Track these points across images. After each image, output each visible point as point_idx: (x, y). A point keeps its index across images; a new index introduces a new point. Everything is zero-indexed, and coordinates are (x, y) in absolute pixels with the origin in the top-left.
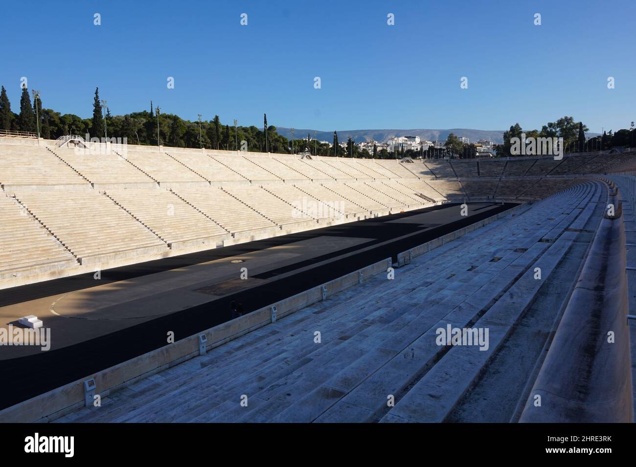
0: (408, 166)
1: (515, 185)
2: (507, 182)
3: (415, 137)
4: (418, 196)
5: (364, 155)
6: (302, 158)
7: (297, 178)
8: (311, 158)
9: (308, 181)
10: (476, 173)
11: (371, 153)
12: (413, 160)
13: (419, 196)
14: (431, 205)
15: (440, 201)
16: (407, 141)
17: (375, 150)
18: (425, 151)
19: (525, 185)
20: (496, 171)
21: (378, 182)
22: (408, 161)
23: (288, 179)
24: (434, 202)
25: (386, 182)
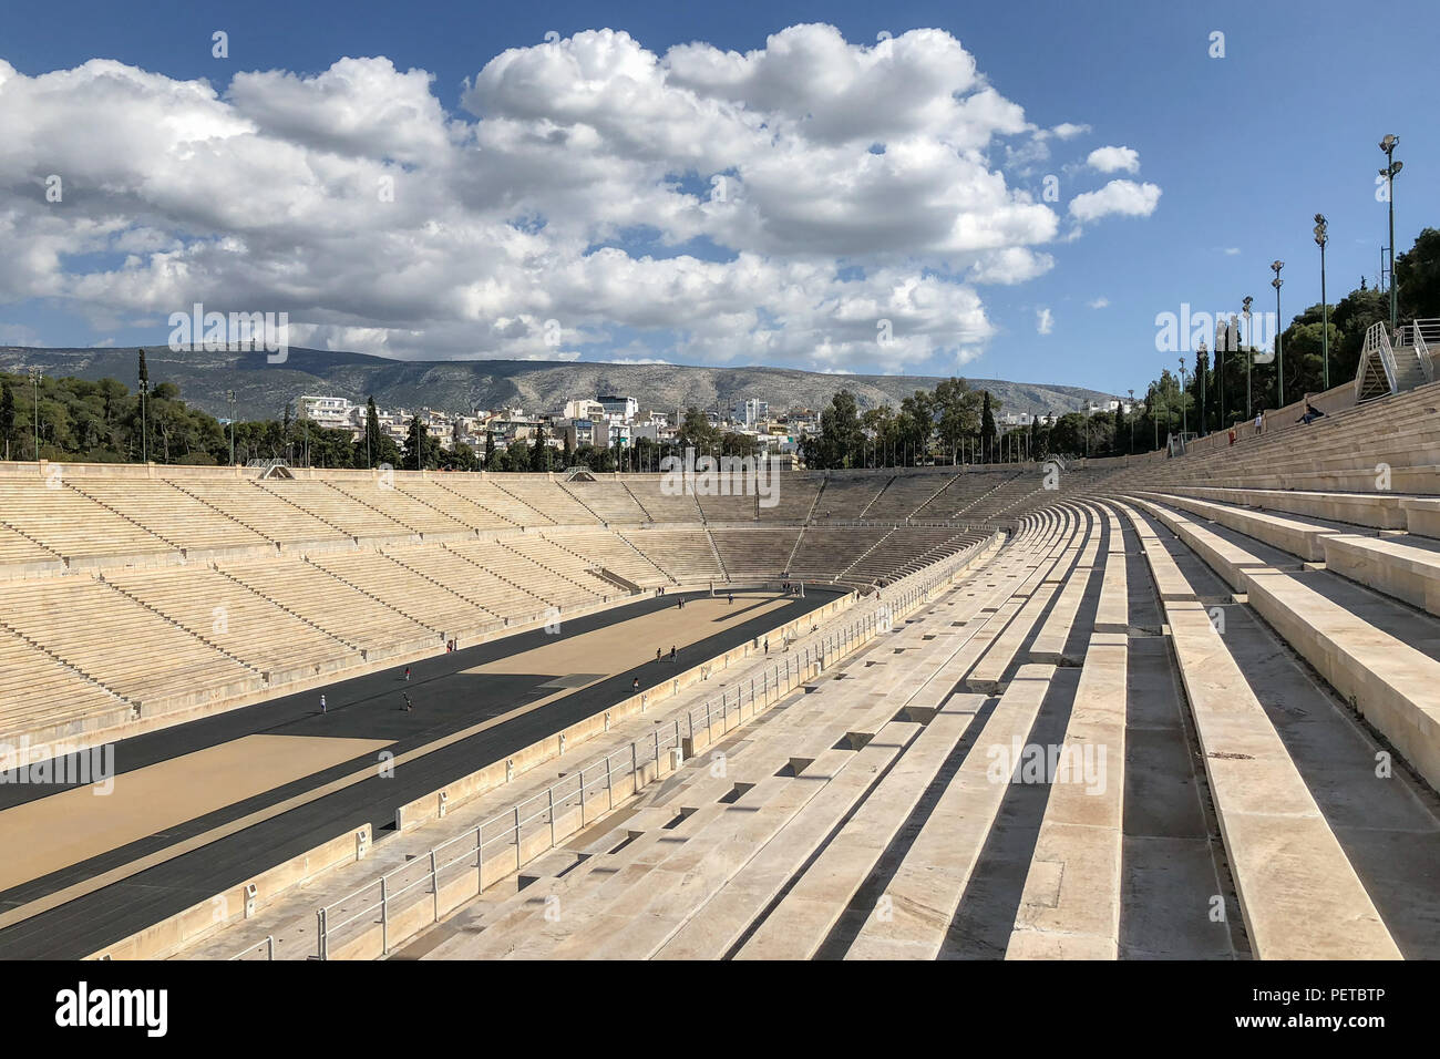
0: (581, 490)
1: (838, 543)
2: (821, 534)
3: (625, 400)
4: (594, 575)
5: (458, 460)
6: (261, 477)
7: (231, 542)
8: (289, 476)
9: (265, 549)
10: (751, 508)
11: (480, 455)
12: (594, 475)
13: (598, 576)
14: (626, 599)
15: (651, 588)
16: (600, 409)
17: (489, 447)
18: (627, 449)
19: (860, 542)
20: (797, 506)
21: (486, 539)
22: (580, 478)
23: (198, 544)
24: (636, 590)
25: (509, 537)
